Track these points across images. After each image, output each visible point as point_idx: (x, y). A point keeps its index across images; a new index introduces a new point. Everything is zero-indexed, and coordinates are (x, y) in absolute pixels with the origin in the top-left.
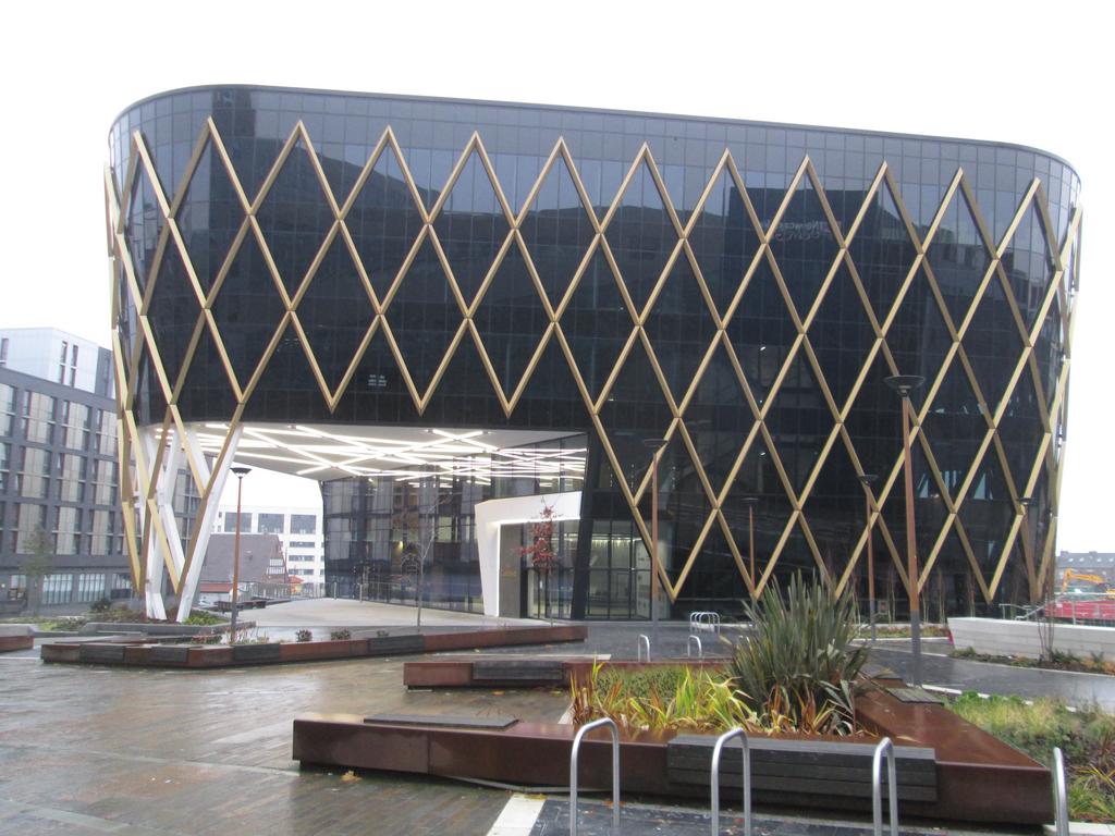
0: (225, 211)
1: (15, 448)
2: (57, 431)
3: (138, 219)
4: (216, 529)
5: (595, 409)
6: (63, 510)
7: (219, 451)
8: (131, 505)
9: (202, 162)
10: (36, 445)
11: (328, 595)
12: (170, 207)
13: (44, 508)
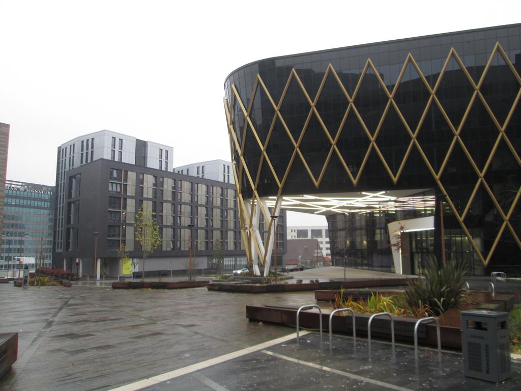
0: (267, 110)
1: (209, 209)
2: (224, 201)
3: (237, 119)
4: (293, 237)
5: (437, 177)
6: (229, 232)
7: (274, 207)
8: (244, 231)
9: (257, 92)
10: (217, 207)
11: (333, 265)
12: (247, 112)
13: (222, 232)
